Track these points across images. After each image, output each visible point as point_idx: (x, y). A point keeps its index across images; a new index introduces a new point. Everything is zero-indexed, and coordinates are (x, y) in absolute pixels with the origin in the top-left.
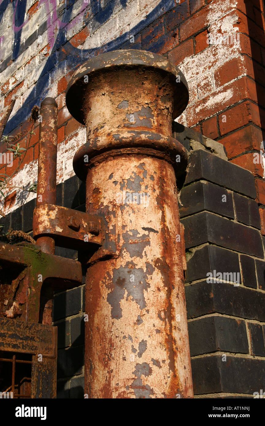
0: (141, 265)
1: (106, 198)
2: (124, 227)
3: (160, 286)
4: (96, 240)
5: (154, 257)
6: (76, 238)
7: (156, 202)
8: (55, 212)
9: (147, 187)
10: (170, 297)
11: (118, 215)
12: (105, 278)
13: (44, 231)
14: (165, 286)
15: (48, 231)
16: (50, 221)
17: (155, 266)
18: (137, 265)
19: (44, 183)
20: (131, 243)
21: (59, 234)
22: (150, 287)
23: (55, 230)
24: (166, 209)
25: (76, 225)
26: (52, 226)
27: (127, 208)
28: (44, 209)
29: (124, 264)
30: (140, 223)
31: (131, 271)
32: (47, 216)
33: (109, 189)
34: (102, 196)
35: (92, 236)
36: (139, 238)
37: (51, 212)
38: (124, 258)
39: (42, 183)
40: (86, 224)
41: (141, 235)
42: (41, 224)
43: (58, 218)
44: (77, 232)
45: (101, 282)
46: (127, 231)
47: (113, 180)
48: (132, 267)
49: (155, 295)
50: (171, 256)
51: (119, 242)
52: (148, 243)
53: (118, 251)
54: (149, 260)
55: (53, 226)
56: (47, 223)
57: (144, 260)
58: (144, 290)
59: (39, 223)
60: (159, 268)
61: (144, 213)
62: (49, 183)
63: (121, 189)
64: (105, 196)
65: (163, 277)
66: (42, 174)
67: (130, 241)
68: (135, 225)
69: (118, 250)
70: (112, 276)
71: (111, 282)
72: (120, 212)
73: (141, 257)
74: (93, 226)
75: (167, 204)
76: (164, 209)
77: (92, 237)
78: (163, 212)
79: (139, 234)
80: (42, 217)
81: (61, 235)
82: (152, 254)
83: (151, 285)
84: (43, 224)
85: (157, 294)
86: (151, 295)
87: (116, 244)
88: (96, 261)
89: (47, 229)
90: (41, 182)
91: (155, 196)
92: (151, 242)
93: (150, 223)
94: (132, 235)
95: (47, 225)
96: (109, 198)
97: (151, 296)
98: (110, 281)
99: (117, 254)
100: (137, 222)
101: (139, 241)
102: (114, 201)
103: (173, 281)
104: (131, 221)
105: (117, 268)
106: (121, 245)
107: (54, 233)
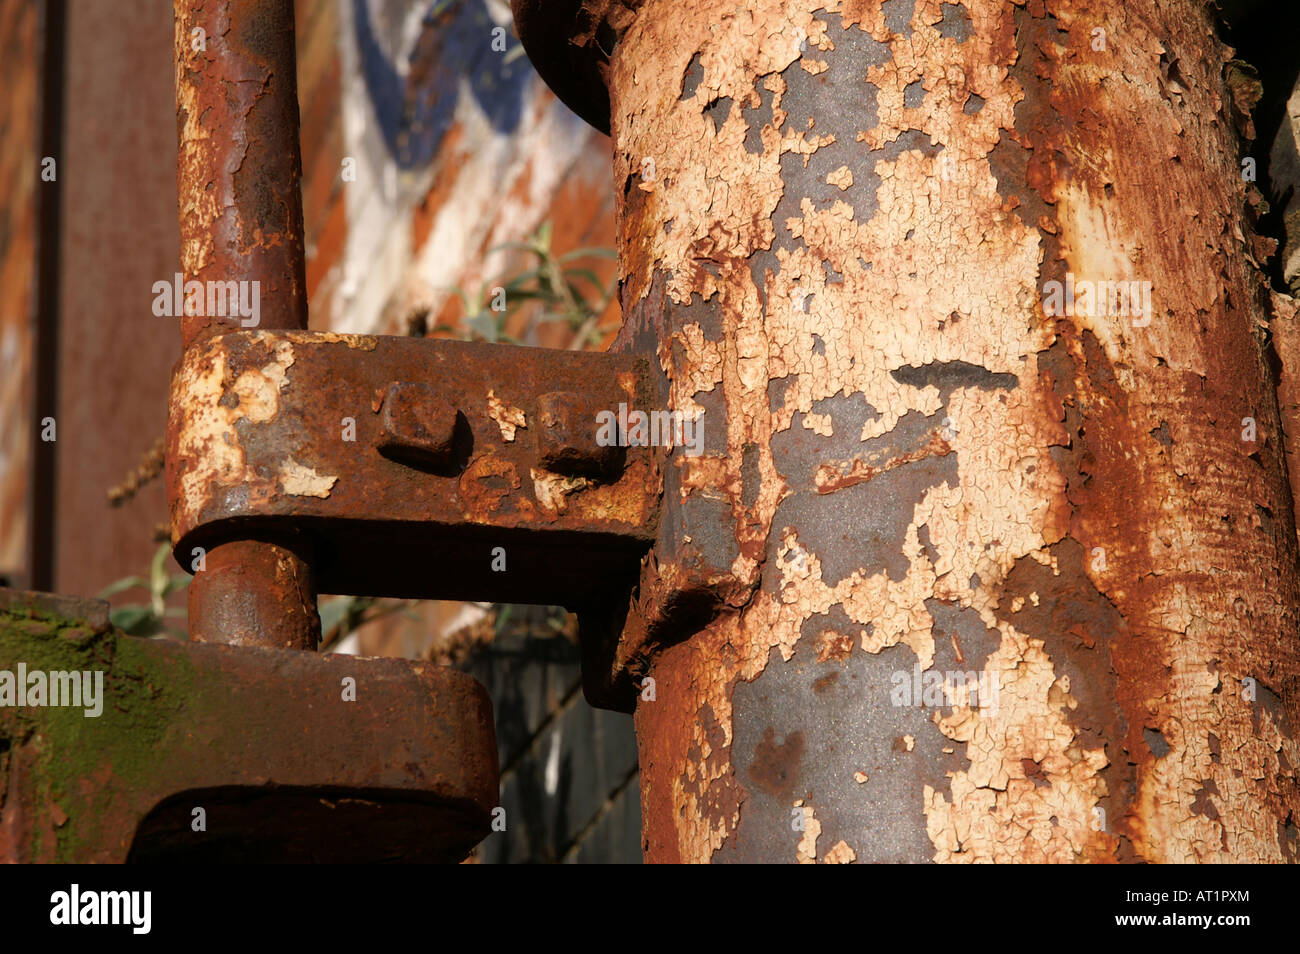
0: (900, 622)
1: (677, 227)
2: (777, 388)
3: (1043, 747)
4: (601, 513)
5: (992, 554)
6: (443, 519)
7: (994, 181)
8: (276, 373)
9: (915, 89)
10: (1131, 815)
11: (739, 317)
12: (694, 755)
13: (210, 506)
14: (1081, 742)
15: (236, 505)
16: (241, 440)
17: (1002, 613)
18: (869, 627)
19: (204, 205)
20: (825, 490)
21: (307, 509)
22: (966, 765)
23: (280, 487)
24: (1071, 210)
25: (425, 434)
26: (257, 471)
27: (791, 262)
28: (208, 368)
29: (786, 637)
30: (879, 341)
31: (833, 676)
32: (222, 411)
33: (686, 163)
34: (658, 218)
35: (566, 486)
36: (872, 443)
37: (246, 382)
38: (790, 595)
39: (190, 206)
40: (520, 418)
41: (888, 424)
42: (193, 468)
43: (295, 411)
44: (453, 482)
45: (677, 784)
46: (798, 415)
47: (703, 95)
48: (837, 650)
49: (1007, 816)
50: (1129, 529)
51: (750, 496)
52: (942, 466)
53: (747, 555)
54: (950, 583)
55: (263, 465)
56: (225, 457)
57: (919, 583)
58: (928, 791)
59: (184, 461)
60: (1026, 623)
61: (905, 268)
62: (229, 201)
63: (753, 143)
64: (668, 217)
65: (1064, 684)
66: (190, 149)
67: (821, 478)
68: (847, 364)
69: (746, 549)
70: (727, 727)
71: (724, 769)
72: (753, 296)
73: (897, 569)
74: (563, 420)
75: (1087, 178)
76: (1062, 216)
77: (568, 495)
78: (1052, 241)
79: (878, 416)
80: (198, 424)
81: (327, 511)
82: (972, 534)
83: (971, 752)
84: (203, 464)
85: (1023, 807)
86: (975, 815)
87: (734, 512)
88: (646, 652)
89: (226, 490)
90: (185, 203)
91: (985, 140)
92: (963, 458)
93: (951, 331)
94: (828, 432)
95: (228, 467)
96: (690, 224)
97: (980, 827)
98: (718, 768)
99: (745, 580)
100: (857, 339)
101: (880, 462)
102: (717, 232)
103: (1150, 703)
104: (818, 345)
105: (751, 670)
106: (765, 513)
107: (271, 510)
